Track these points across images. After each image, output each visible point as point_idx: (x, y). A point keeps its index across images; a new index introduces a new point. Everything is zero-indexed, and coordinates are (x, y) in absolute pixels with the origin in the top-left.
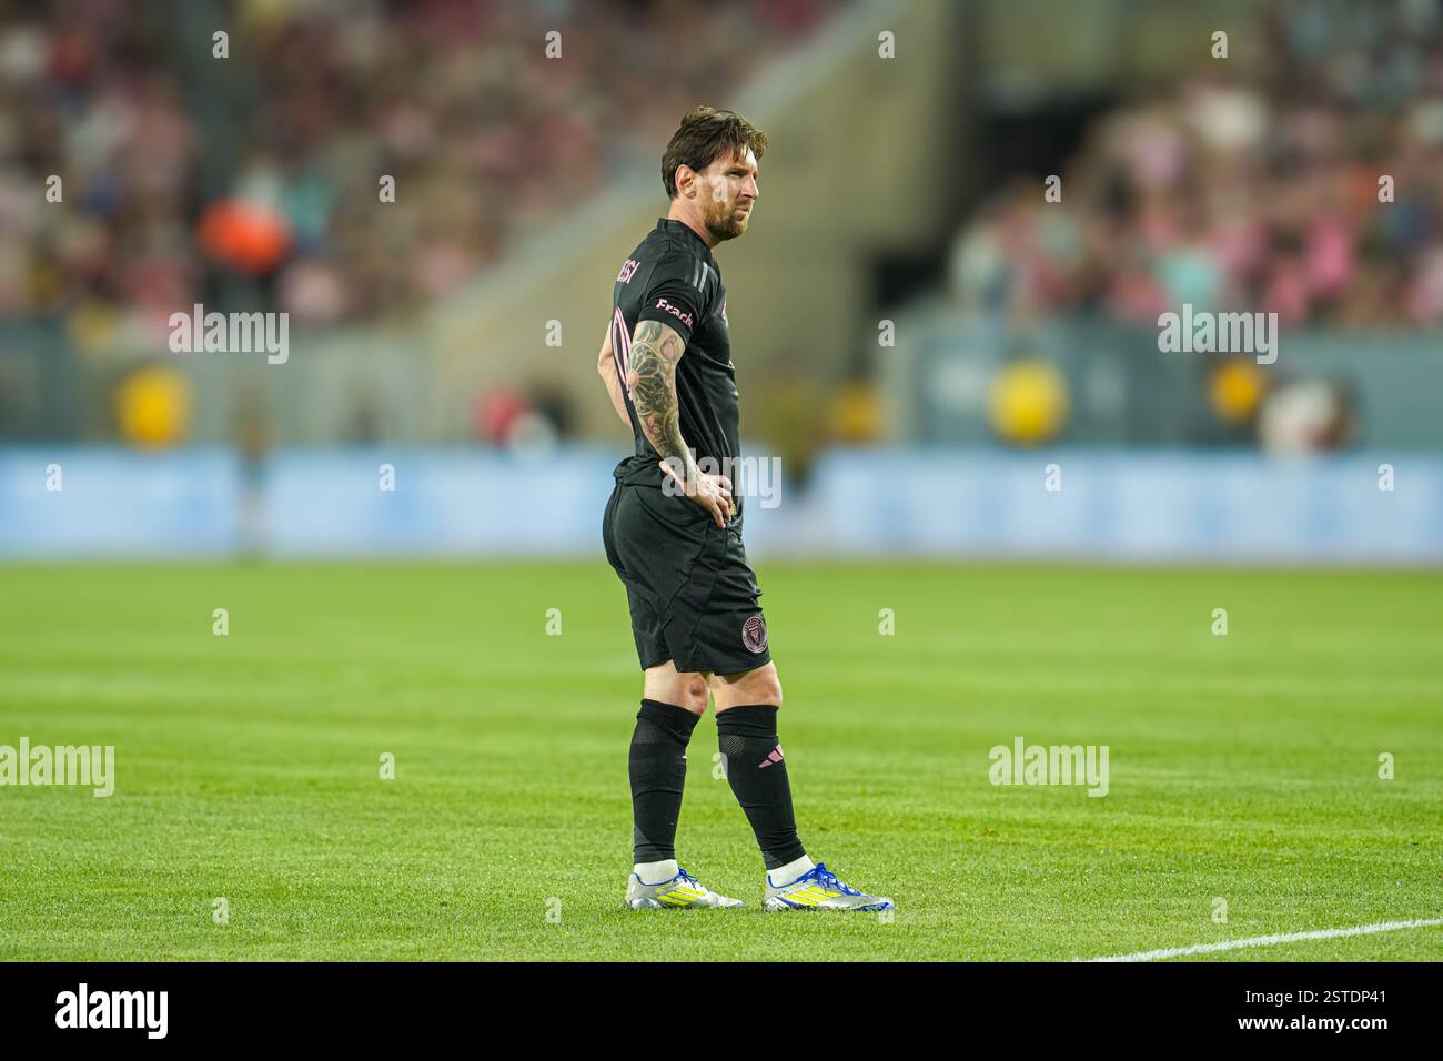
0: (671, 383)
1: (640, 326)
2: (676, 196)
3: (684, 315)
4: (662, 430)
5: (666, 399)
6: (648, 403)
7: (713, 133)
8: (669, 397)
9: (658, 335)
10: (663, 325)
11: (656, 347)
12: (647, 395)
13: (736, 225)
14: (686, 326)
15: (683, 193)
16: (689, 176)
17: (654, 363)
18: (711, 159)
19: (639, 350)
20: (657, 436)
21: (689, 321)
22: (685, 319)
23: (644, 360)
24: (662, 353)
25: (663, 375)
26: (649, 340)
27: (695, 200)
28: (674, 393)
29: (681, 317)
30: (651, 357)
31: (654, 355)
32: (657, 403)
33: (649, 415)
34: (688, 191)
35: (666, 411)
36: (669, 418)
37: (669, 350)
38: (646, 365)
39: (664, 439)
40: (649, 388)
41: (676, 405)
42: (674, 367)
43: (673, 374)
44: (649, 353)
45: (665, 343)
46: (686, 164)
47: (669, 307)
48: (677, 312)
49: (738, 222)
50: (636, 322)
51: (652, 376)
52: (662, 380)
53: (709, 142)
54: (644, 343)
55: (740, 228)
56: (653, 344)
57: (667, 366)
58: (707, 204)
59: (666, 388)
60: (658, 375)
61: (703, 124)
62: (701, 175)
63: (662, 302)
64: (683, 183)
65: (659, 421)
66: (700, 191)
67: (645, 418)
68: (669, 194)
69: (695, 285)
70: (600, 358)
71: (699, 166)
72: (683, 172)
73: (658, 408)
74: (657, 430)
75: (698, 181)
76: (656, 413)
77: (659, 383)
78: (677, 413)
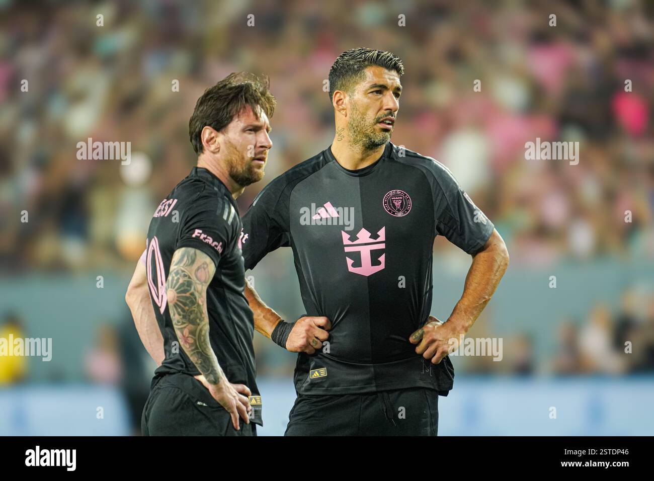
0: (202, 301)
1: (178, 254)
2: (203, 153)
3: (215, 243)
4: (195, 340)
5: (199, 314)
6: (184, 317)
7: (230, 97)
8: (201, 313)
9: (193, 262)
10: (198, 252)
11: (191, 271)
12: (183, 310)
13: (255, 173)
14: (217, 252)
15: (209, 149)
16: (213, 135)
17: (189, 284)
18: (230, 119)
19: (177, 273)
20: (191, 345)
21: (219, 249)
22: (216, 246)
23: (181, 281)
24: (196, 277)
25: (197, 294)
26: (186, 265)
27: (218, 155)
28: (205, 309)
29: (213, 245)
30: (186, 279)
31: (189, 278)
32: (192, 317)
33: (185, 327)
34: (213, 147)
35: (199, 325)
36: (201, 330)
37: (201, 274)
38: (183, 285)
39: (197, 348)
40: (185, 304)
41: (207, 320)
42: (205, 288)
43: (204, 295)
44: (185, 276)
45: (198, 269)
46: (210, 125)
47: (203, 236)
48: (210, 240)
49: (256, 170)
50: (172, 252)
51: (188, 294)
52: (195, 298)
53: (228, 104)
54: (181, 267)
55: (258, 174)
56: (188, 268)
57: (199, 287)
58: (229, 158)
59: (199, 305)
60: (192, 294)
61: (222, 90)
62: (223, 133)
63: (197, 232)
64: (208, 142)
65: (192, 333)
66: (223, 147)
67: (181, 330)
68: (196, 151)
69: (225, 217)
70: (129, 288)
71: (220, 126)
72: (207, 133)
73: (193, 322)
74: (191, 341)
75: (220, 138)
76: (191, 327)
77: (193, 302)
78: (207, 327)
